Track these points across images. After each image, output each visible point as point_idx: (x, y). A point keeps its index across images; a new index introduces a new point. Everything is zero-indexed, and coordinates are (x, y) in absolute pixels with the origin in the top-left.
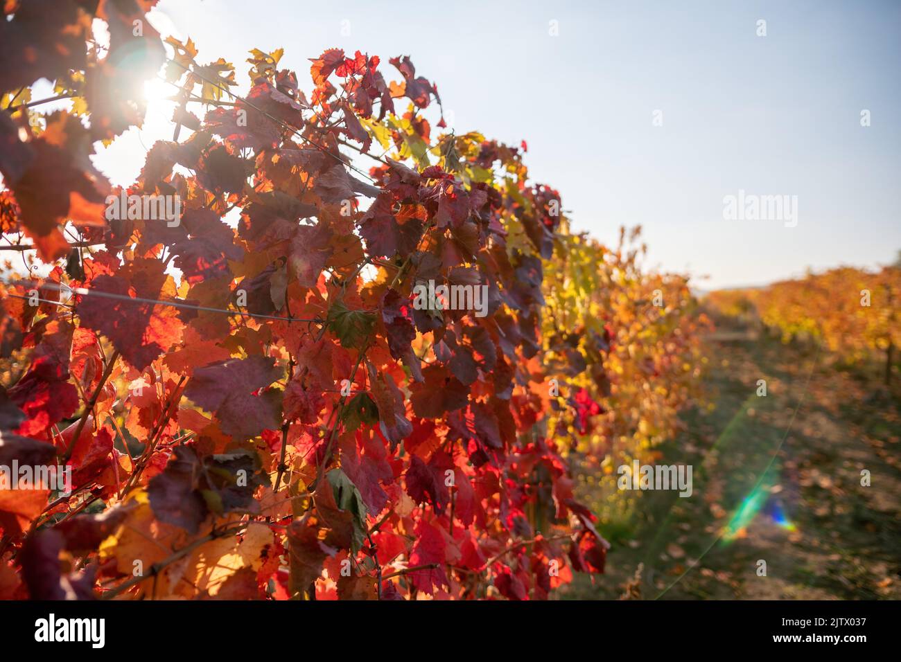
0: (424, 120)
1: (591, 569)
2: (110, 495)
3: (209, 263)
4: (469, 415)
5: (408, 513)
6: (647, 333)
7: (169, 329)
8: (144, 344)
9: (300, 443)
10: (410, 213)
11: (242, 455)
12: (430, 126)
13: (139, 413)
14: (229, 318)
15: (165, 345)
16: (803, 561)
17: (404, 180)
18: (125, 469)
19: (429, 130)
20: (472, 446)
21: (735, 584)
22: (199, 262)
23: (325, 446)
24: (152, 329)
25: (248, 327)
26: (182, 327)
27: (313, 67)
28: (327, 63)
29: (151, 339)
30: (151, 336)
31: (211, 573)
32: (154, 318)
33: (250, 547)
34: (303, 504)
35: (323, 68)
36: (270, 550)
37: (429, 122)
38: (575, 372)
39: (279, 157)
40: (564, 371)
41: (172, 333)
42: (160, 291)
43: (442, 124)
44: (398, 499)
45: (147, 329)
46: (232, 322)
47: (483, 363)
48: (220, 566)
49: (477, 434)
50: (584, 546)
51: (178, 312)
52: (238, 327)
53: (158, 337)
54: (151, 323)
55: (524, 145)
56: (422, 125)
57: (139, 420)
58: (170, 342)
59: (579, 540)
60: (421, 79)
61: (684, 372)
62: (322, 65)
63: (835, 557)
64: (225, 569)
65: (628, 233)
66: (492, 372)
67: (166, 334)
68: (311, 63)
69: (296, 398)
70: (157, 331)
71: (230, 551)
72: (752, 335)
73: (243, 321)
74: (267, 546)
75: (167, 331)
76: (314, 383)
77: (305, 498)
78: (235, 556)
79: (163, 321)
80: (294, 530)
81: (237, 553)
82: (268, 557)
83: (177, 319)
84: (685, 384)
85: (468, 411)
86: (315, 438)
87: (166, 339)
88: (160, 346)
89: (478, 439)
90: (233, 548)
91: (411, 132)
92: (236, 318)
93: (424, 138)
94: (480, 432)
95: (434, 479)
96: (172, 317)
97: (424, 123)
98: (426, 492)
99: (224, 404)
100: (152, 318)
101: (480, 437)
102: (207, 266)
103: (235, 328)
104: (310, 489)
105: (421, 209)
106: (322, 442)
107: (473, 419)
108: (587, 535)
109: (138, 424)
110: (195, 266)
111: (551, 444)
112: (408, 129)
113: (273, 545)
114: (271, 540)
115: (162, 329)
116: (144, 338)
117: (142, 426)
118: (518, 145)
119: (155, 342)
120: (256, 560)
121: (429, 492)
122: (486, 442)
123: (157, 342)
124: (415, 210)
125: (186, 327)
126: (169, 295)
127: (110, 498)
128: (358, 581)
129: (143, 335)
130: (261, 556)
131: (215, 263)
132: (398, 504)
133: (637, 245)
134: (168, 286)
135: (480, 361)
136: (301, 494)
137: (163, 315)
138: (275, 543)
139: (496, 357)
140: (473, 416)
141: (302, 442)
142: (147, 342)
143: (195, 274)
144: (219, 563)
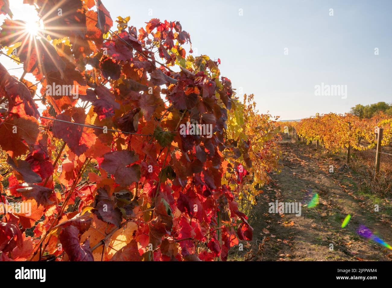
0: (183, 49)
1: (247, 239)
2: (47, 210)
3: (108, 110)
4: (202, 175)
5: (179, 216)
6: (259, 141)
7: (90, 138)
8: (80, 144)
9: (145, 188)
10: (192, 91)
11: (126, 193)
12: (186, 52)
13: (65, 174)
14: (113, 133)
15: (89, 145)
16: (318, 235)
17: (188, 77)
18: (58, 198)
19: (185, 54)
20: (204, 188)
21: (290, 244)
22: (103, 109)
23: (156, 188)
24: (83, 138)
25: (122, 137)
26: (95, 138)
27: (147, 26)
28: (153, 24)
29: (83, 142)
30: (83, 141)
31: (113, 243)
32: (84, 133)
33: (129, 232)
34: (150, 213)
35: (151, 27)
36: (136, 233)
37: (185, 50)
38: (237, 157)
39: (133, 65)
40: (232, 156)
41: (92, 140)
42: (85, 122)
43: (191, 51)
44: (175, 211)
45: (81, 138)
46: (114, 135)
47: (209, 153)
48: (117, 240)
49: (205, 183)
50: (243, 229)
51: (94, 131)
52: (117, 137)
53: (86, 142)
54: (82, 136)
55: (219, 60)
56: (182, 51)
57: (65, 177)
58: (91, 144)
59: (241, 227)
60: (184, 32)
61: (273, 156)
62: (151, 25)
63: (330, 233)
64: (119, 241)
65: (247, 97)
66: (213, 157)
67: (89, 140)
68: (146, 24)
69: (144, 169)
70: (85, 139)
71: (121, 234)
72: (293, 141)
73: (119, 135)
74: (135, 231)
75: (89, 139)
76: (151, 162)
77: (150, 211)
78: (123, 235)
79: (88, 135)
80: (153, 224)
81: (124, 234)
82: (135, 236)
83: (93, 134)
84: (273, 162)
85: (202, 173)
86: (151, 186)
87: (89, 143)
88: (86, 146)
89: (207, 186)
90: (122, 232)
91: (178, 54)
92: (116, 134)
93: (182, 57)
94: (207, 182)
95: (189, 203)
96: (91, 133)
97: (183, 50)
98: (185, 207)
99: (117, 171)
100: (83, 133)
101: (207, 185)
102: (107, 111)
103: (115, 138)
104: (152, 207)
105: (196, 89)
106: (154, 187)
107: (203, 177)
108: (244, 225)
109: (65, 179)
110: (102, 111)
111: (228, 187)
112: (177, 53)
113: (137, 231)
114: (137, 229)
115: (87, 138)
116: (80, 142)
117: (67, 180)
118: (217, 61)
119: (84, 144)
120: (131, 237)
121: (187, 208)
122: (209, 186)
123: (85, 144)
124: (193, 90)
125: (97, 137)
126: (88, 123)
127: (47, 211)
128: (170, 245)
129: (79, 141)
130: (133, 235)
131: (110, 110)
132: (174, 213)
133: (251, 103)
134: (87, 119)
135: (208, 152)
136: (148, 209)
137: (87, 132)
138: (138, 230)
139: (215, 151)
140: (204, 175)
141: (146, 187)
142: (81, 144)
143: (102, 115)
144: (117, 238)
